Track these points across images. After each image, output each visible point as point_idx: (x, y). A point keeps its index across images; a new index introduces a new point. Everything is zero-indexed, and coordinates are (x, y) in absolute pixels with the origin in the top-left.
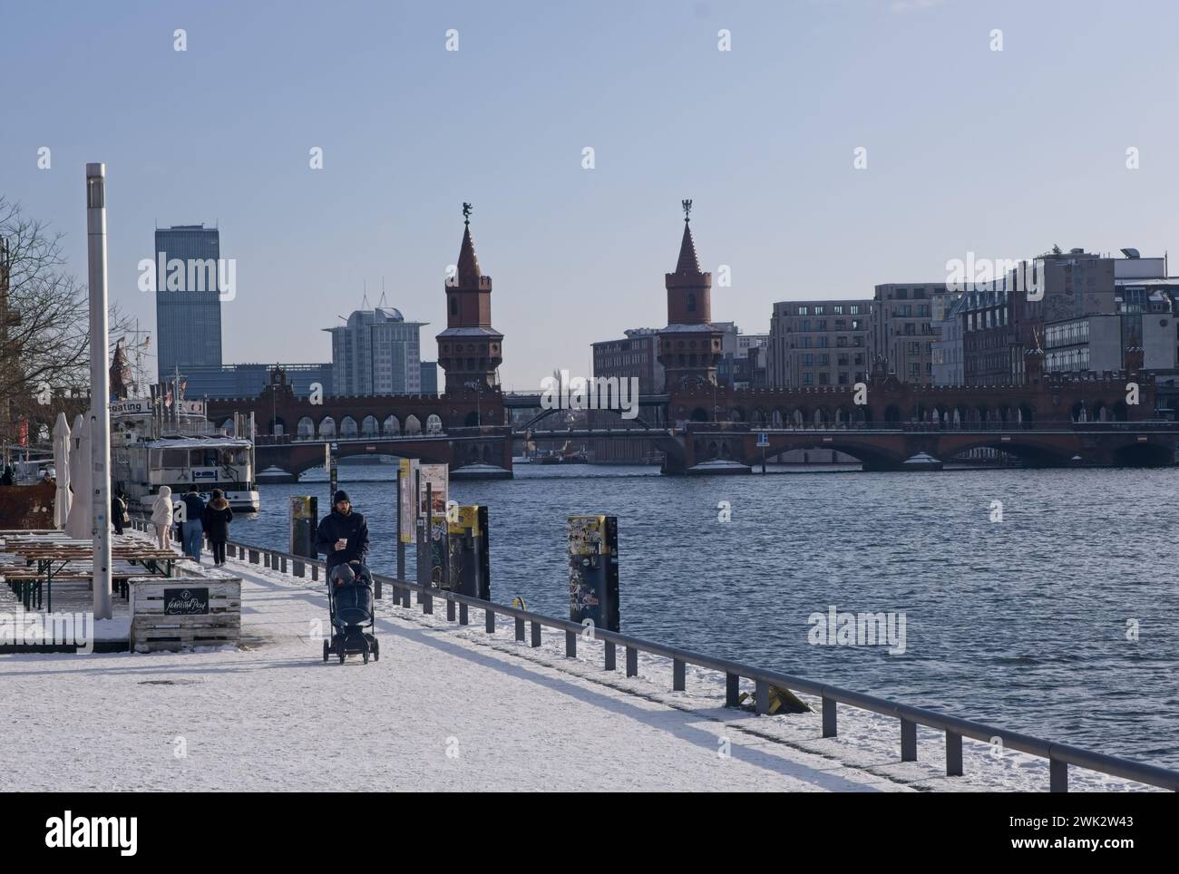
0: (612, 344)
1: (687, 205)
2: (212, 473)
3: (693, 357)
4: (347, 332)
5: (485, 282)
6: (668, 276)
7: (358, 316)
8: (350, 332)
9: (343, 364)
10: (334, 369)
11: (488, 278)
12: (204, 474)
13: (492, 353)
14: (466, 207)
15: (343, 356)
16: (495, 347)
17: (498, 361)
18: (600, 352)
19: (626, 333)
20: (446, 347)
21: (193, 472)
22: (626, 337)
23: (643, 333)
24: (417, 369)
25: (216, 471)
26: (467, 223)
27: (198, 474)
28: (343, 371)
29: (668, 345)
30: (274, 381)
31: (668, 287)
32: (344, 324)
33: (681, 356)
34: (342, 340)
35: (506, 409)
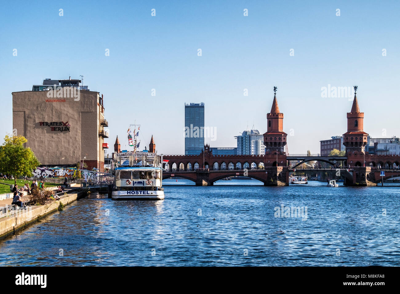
0: (327, 141)
1: (356, 88)
2: (142, 182)
3: (356, 143)
4: (242, 138)
5: (281, 115)
6: (348, 114)
7: (245, 133)
8: (243, 137)
9: (240, 147)
10: (238, 149)
11: (282, 114)
12: (138, 182)
13: (283, 141)
14: (275, 88)
15: (240, 145)
16: (284, 138)
17: (285, 143)
18: (323, 144)
19: (332, 137)
20: (266, 138)
21: (133, 181)
22: (332, 139)
23: (338, 138)
24: (264, 149)
25: (144, 181)
26: (275, 94)
27: (136, 182)
28: (240, 150)
29: (347, 139)
30: (205, 149)
31: (348, 118)
32: (241, 135)
33: (352, 143)
34: (240, 140)
35: (287, 161)
